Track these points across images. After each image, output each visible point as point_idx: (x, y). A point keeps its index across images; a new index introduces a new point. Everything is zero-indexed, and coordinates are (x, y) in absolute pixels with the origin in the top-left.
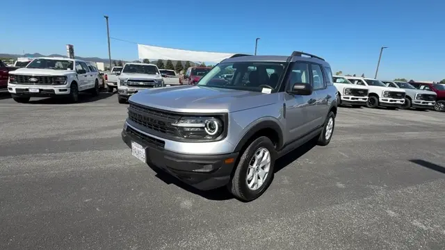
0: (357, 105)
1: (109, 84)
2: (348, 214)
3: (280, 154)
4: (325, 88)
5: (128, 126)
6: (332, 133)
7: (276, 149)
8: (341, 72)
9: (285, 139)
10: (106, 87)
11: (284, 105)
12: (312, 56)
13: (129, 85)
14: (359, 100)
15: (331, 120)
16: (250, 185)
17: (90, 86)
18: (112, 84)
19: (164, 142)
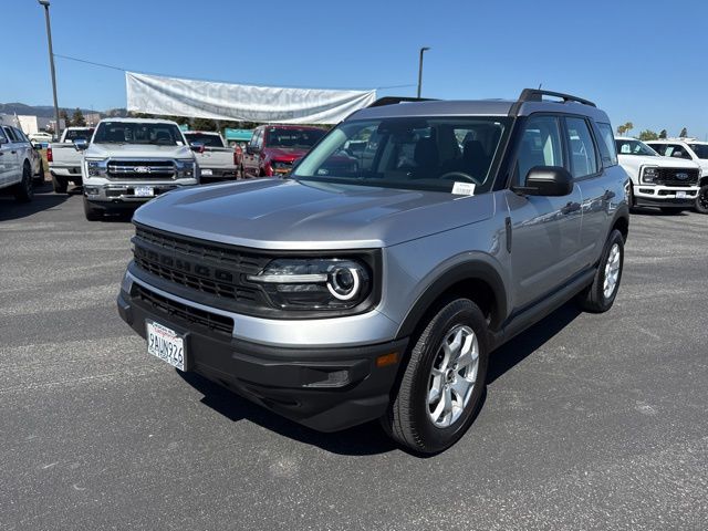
0: (672, 208)
1: (57, 171)
2: (667, 476)
3: (500, 337)
4: (600, 172)
5: (135, 284)
6: (618, 283)
7: (490, 327)
8: (629, 126)
9: (512, 303)
10: (48, 177)
11: (508, 221)
12: (566, 98)
13: (112, 176)
14: (678, 195)
15: (615, 249)
16: (435, 416)
17: (9, 178)
18: (66, 172)
19: (230, 322)
